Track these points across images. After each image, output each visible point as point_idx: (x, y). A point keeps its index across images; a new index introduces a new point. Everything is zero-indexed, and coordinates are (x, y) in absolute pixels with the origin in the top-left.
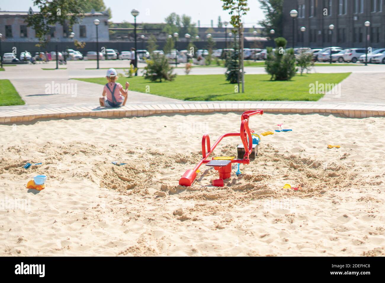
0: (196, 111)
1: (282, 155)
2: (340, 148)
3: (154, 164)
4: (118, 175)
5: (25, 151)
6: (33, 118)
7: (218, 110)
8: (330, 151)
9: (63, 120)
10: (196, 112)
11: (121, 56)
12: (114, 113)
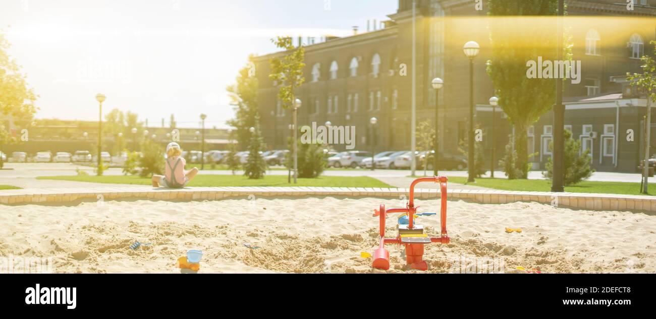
0: (283, 193)
1: (457, 240)
2: (521, 232)
3: (292, 250)
4: (260, 260)
5: (111, 231)
6: (76, 198)
7: (311, 193)
8: (512, 235)
9: (114, 201)
10: (283, 195)
11: (56, 158)
12: (177, 195)
